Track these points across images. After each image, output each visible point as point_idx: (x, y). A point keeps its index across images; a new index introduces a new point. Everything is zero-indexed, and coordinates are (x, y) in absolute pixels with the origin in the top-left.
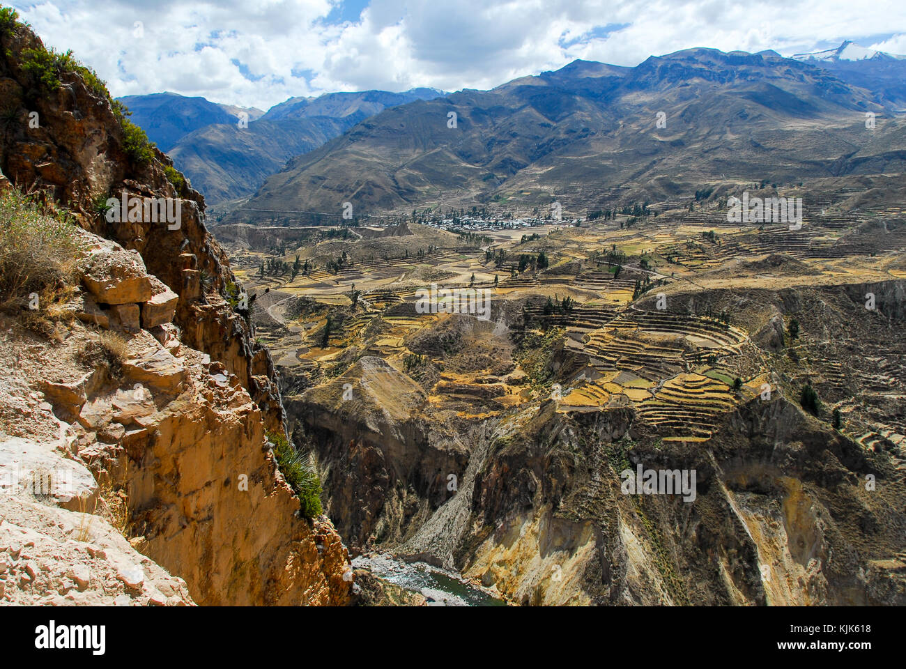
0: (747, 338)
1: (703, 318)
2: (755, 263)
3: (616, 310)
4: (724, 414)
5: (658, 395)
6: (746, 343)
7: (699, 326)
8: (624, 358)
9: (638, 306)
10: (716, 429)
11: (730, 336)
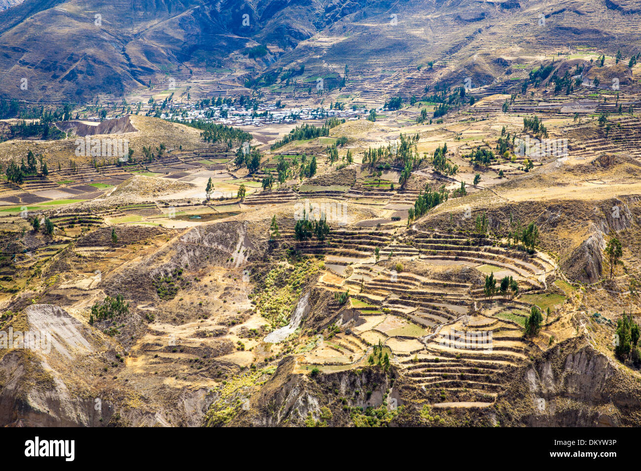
0: (556, 266)
1: (504, 241)
2: (580, 167)
3: (392, 232)
4: (514, 370)
5: (432, 346)
6: (553, 273)
7: (497, 252)
8: (394, 297)
9: (421, 227)
10: (503, 389)
11: (536, 264)
